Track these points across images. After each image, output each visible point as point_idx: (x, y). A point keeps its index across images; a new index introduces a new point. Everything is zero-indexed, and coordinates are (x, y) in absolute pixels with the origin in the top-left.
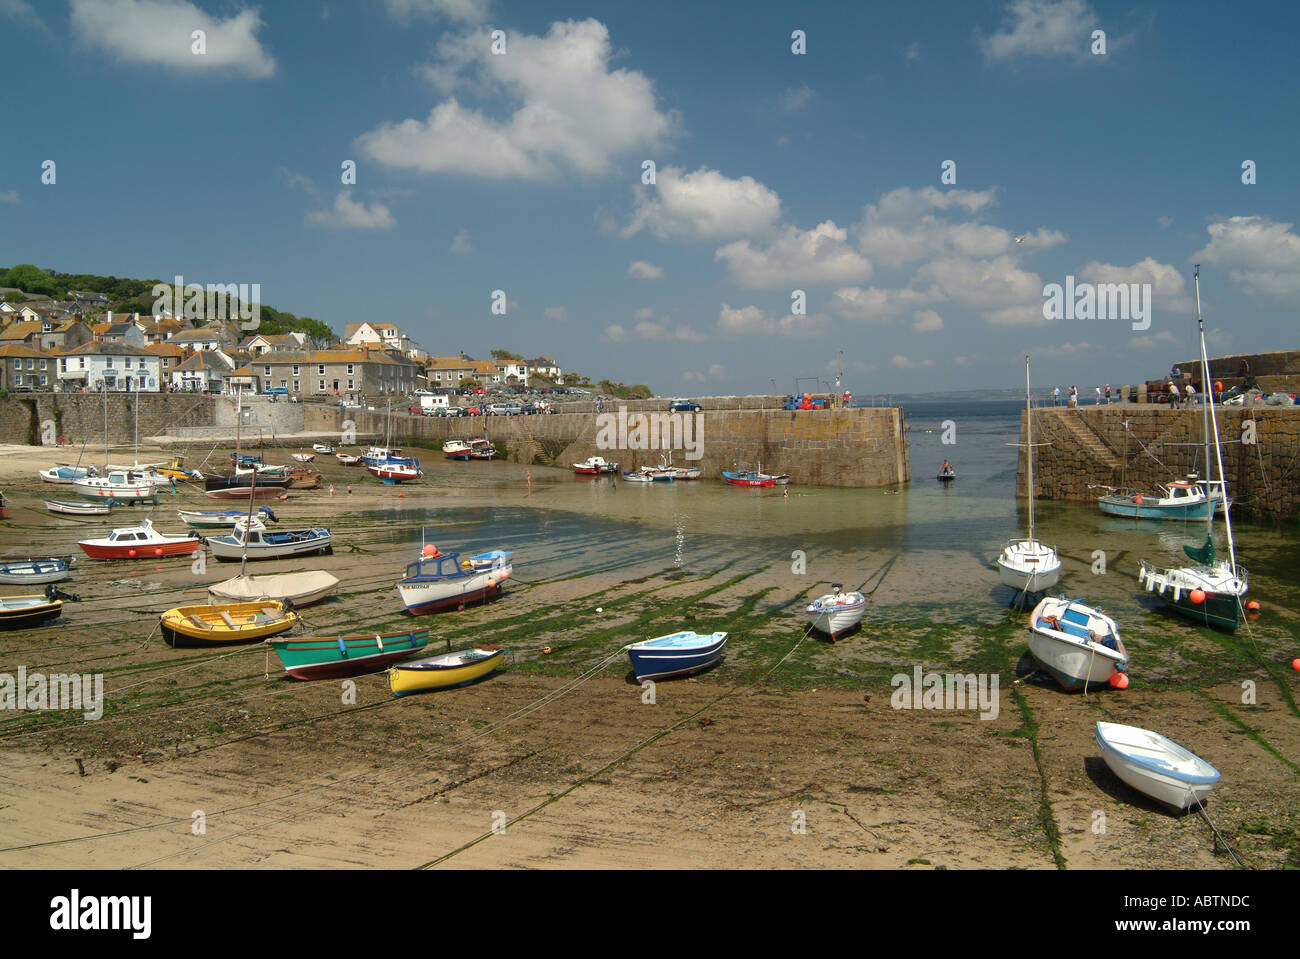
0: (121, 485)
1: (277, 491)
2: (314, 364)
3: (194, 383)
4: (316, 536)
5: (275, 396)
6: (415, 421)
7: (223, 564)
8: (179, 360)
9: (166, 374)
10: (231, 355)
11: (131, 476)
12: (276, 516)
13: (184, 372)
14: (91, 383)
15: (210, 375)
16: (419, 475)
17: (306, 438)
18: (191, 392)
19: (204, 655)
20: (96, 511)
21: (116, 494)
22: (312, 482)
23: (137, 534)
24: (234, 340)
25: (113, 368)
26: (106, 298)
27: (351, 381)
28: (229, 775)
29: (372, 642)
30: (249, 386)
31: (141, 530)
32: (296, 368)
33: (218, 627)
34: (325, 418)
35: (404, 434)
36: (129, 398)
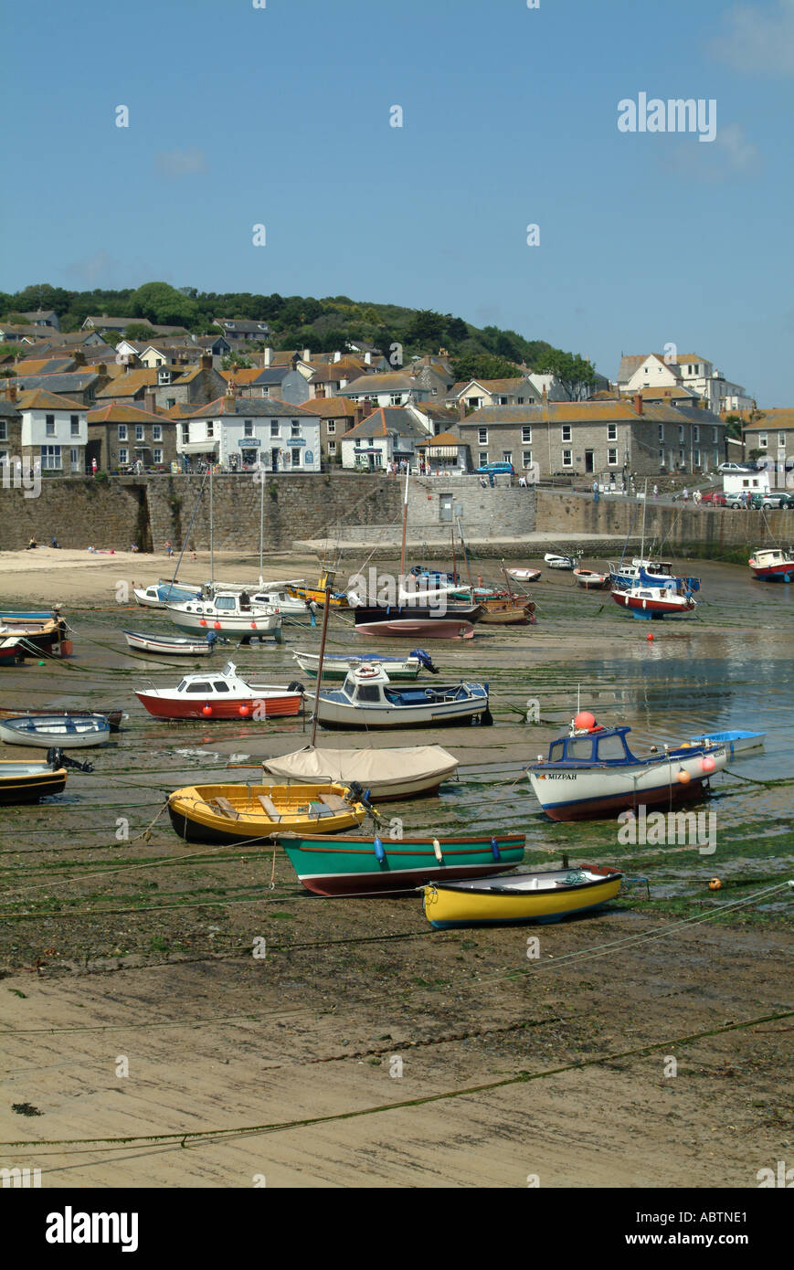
0: (231, 613)
1: (461, 626)
2: (555, 425)
3: (371, 457)
4: (466, 695)
5: (491, 477)
6: (711, 515)
7: (328, 732)
8: (351, 422)
9: (332, 444)
10: (429, 414)
11: (244, 599)
12: (435, 664)
13: (358, 441)
14: (222, 459)
15: (395, 444)
16: (690, 606)
17: (537, 543)
18: (367, 471)
19: (221, 855)
20: (191, 649)
21: (225, 626)
22: (519, 613)
23: (215, 684)
24: (442, 386)
25: (253, 436)
26: (266, 328)
27: (612, 452)
28: (129, 1001)
29: (425, 848)
30: (454, 461)
31: (219, 678)
32: (526, 432)
33: (251, 816)
34: (568, 512)
35: (691, 537)
36: (275, 481)
